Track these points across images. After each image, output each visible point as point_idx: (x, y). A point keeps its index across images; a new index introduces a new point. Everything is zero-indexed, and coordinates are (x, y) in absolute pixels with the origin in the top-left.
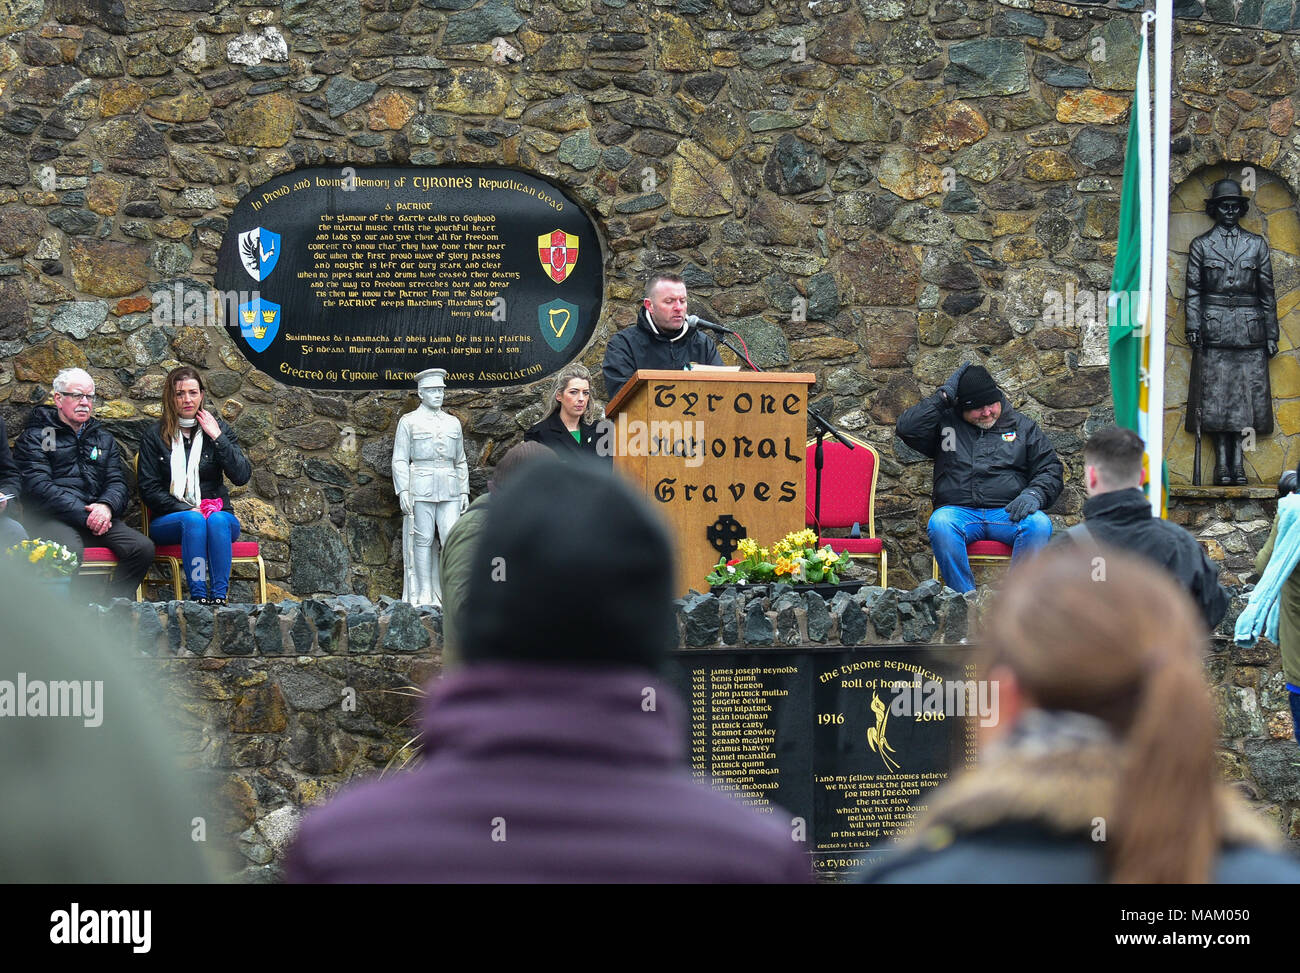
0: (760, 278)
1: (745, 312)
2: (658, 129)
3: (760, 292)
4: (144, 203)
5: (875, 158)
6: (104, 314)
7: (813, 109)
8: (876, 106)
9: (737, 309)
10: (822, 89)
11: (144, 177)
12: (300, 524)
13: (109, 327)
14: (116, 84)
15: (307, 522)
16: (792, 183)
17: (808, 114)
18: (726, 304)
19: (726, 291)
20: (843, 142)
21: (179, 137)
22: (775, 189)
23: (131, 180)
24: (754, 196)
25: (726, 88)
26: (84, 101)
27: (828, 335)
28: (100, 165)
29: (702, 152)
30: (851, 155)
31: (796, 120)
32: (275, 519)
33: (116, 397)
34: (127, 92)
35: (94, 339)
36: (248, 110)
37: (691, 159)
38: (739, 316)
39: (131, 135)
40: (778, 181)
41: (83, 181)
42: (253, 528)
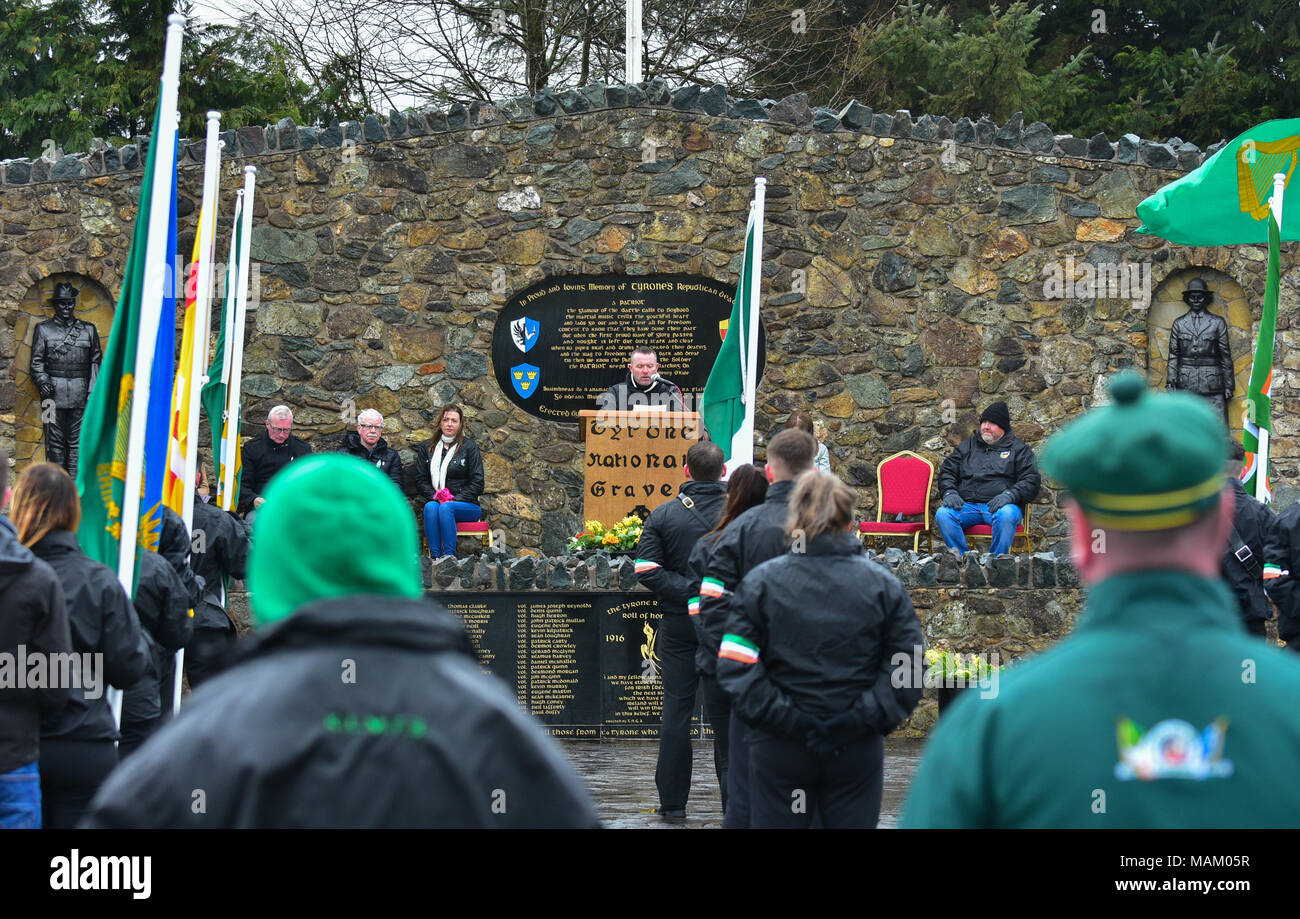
0: (869, 348)
1: (858, 372)
2: (799, 250)
3: (870, 358)
4: (439, 302)
5: (950, 267)
6: (411, 374)
7: (907, 234)
8: (950, 231)
9: (852, 369)
10: (912, 220)
11: (440, 285)
12: (548, 511)
13: (415, 383)
14: (419, 225)
15: (553, 509)
16: (892, 285)
17: (903, 238)
18: (845, 366)
19: (846, 357)
20: (927, 256)
21: (464, 259)
22: (880, 288)
23: (430, 287)
24: (866, 293)
25: (846, 221)
26: (397, 237)
27: (917, 386)
28: (408, 277)
29: (829, 264)
30: (933, 265)
31: (894, 243)
32: (531, 508)
33: (420, 428)
34: (427, 230)
35: (403, 390)
36: (512, 241)
37: (821, 269)
38: (854, 374)
39: (429, 258)
40: (882, 283)
41: (396, 288)
42: (515, 513)
